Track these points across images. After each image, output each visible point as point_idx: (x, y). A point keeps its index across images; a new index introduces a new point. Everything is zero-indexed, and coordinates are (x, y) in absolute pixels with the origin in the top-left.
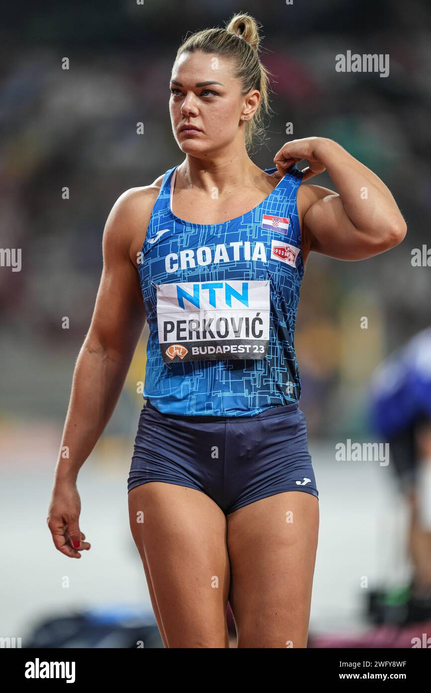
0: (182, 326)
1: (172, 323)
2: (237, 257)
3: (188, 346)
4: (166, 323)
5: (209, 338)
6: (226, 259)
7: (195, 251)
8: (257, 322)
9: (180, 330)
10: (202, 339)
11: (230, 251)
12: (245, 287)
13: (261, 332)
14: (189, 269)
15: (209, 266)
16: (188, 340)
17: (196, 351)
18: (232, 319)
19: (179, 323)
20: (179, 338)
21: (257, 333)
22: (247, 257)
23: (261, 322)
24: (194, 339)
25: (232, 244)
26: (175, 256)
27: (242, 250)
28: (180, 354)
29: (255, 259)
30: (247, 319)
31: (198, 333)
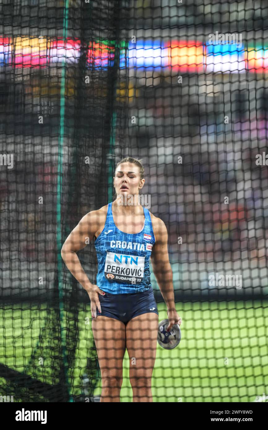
0: (114, 268)
1: (110, 266)
2: (135, 249)
3: (115, 275)
4: (108, 266)
5: (123, 274)
6: (131, 248)
7: (122, 242)
8: (140, 271)
9: (112, 269)
10: (120, 274)
11: (133, 245)
12: (137, 258)
13: (141, 274)
14: (118, 248)
15: (125, 249)
16: (115, 273)
17: (117, 277)
18: (132, 269)
19: (113, 266)
20: (112, 272)
21: (139, 275)
22: (138, 249)
23: (141, 271)
24: (117, 274)
25: (134, 243)
26: (114, 242)
27: (137, 246)
28: (111, 277)
29: (141, 250)
30: (136, 270)
31: (119, 272)
